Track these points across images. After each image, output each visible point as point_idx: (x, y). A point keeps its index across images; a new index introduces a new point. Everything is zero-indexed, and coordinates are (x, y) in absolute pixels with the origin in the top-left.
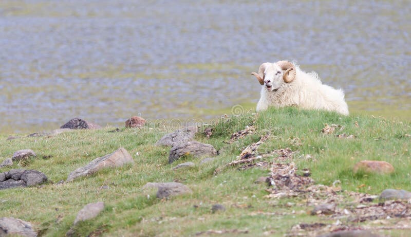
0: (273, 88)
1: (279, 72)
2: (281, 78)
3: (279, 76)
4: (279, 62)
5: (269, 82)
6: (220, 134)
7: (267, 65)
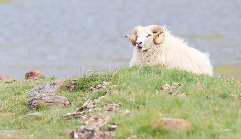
0: (143, 49)
1: (149, 35)
2: (151, 40)
3: (150, 39)
4: (150, 26)
5: (141, 43)
6: (82, 88)
7: (139, 29)
